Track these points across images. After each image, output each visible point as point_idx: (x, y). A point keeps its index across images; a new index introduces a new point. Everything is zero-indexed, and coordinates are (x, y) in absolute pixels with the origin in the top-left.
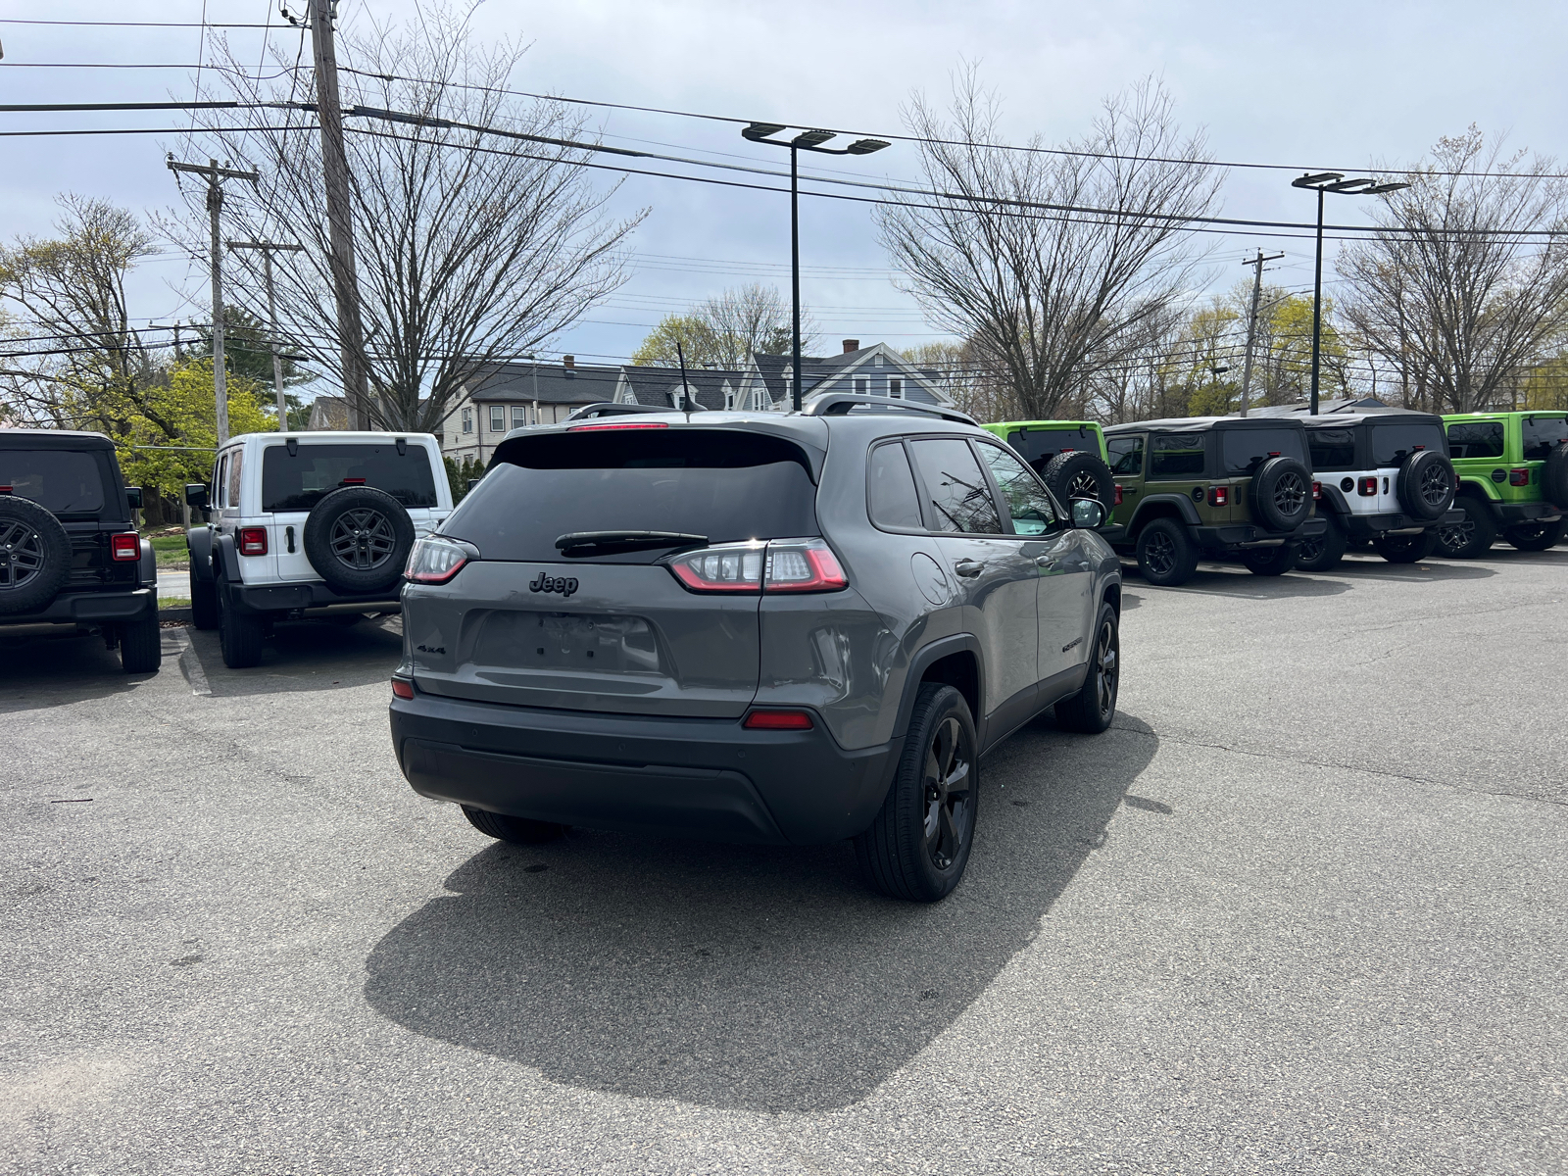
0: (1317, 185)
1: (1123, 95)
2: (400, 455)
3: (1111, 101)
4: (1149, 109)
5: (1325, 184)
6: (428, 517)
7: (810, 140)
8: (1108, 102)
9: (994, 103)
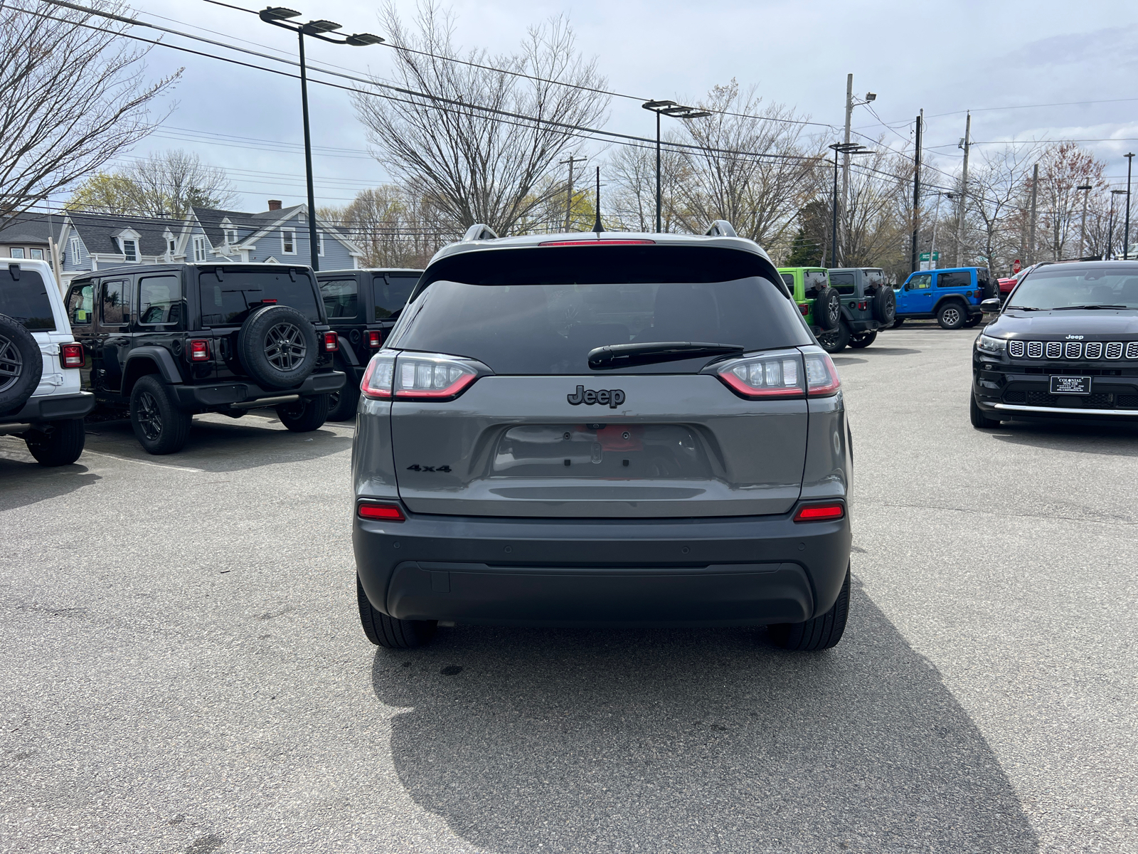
0: (656, 108)
1: (542, 27)
2: (15, 280)
3: (534, 30)
4: (560, 39)
5: (661, 108)
6: (48, 340)
7: (314, 29)
8: (532, 30)
9: (450, 20)
